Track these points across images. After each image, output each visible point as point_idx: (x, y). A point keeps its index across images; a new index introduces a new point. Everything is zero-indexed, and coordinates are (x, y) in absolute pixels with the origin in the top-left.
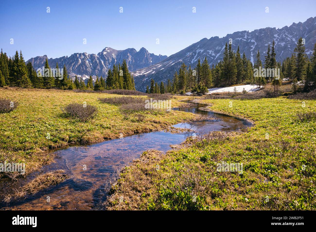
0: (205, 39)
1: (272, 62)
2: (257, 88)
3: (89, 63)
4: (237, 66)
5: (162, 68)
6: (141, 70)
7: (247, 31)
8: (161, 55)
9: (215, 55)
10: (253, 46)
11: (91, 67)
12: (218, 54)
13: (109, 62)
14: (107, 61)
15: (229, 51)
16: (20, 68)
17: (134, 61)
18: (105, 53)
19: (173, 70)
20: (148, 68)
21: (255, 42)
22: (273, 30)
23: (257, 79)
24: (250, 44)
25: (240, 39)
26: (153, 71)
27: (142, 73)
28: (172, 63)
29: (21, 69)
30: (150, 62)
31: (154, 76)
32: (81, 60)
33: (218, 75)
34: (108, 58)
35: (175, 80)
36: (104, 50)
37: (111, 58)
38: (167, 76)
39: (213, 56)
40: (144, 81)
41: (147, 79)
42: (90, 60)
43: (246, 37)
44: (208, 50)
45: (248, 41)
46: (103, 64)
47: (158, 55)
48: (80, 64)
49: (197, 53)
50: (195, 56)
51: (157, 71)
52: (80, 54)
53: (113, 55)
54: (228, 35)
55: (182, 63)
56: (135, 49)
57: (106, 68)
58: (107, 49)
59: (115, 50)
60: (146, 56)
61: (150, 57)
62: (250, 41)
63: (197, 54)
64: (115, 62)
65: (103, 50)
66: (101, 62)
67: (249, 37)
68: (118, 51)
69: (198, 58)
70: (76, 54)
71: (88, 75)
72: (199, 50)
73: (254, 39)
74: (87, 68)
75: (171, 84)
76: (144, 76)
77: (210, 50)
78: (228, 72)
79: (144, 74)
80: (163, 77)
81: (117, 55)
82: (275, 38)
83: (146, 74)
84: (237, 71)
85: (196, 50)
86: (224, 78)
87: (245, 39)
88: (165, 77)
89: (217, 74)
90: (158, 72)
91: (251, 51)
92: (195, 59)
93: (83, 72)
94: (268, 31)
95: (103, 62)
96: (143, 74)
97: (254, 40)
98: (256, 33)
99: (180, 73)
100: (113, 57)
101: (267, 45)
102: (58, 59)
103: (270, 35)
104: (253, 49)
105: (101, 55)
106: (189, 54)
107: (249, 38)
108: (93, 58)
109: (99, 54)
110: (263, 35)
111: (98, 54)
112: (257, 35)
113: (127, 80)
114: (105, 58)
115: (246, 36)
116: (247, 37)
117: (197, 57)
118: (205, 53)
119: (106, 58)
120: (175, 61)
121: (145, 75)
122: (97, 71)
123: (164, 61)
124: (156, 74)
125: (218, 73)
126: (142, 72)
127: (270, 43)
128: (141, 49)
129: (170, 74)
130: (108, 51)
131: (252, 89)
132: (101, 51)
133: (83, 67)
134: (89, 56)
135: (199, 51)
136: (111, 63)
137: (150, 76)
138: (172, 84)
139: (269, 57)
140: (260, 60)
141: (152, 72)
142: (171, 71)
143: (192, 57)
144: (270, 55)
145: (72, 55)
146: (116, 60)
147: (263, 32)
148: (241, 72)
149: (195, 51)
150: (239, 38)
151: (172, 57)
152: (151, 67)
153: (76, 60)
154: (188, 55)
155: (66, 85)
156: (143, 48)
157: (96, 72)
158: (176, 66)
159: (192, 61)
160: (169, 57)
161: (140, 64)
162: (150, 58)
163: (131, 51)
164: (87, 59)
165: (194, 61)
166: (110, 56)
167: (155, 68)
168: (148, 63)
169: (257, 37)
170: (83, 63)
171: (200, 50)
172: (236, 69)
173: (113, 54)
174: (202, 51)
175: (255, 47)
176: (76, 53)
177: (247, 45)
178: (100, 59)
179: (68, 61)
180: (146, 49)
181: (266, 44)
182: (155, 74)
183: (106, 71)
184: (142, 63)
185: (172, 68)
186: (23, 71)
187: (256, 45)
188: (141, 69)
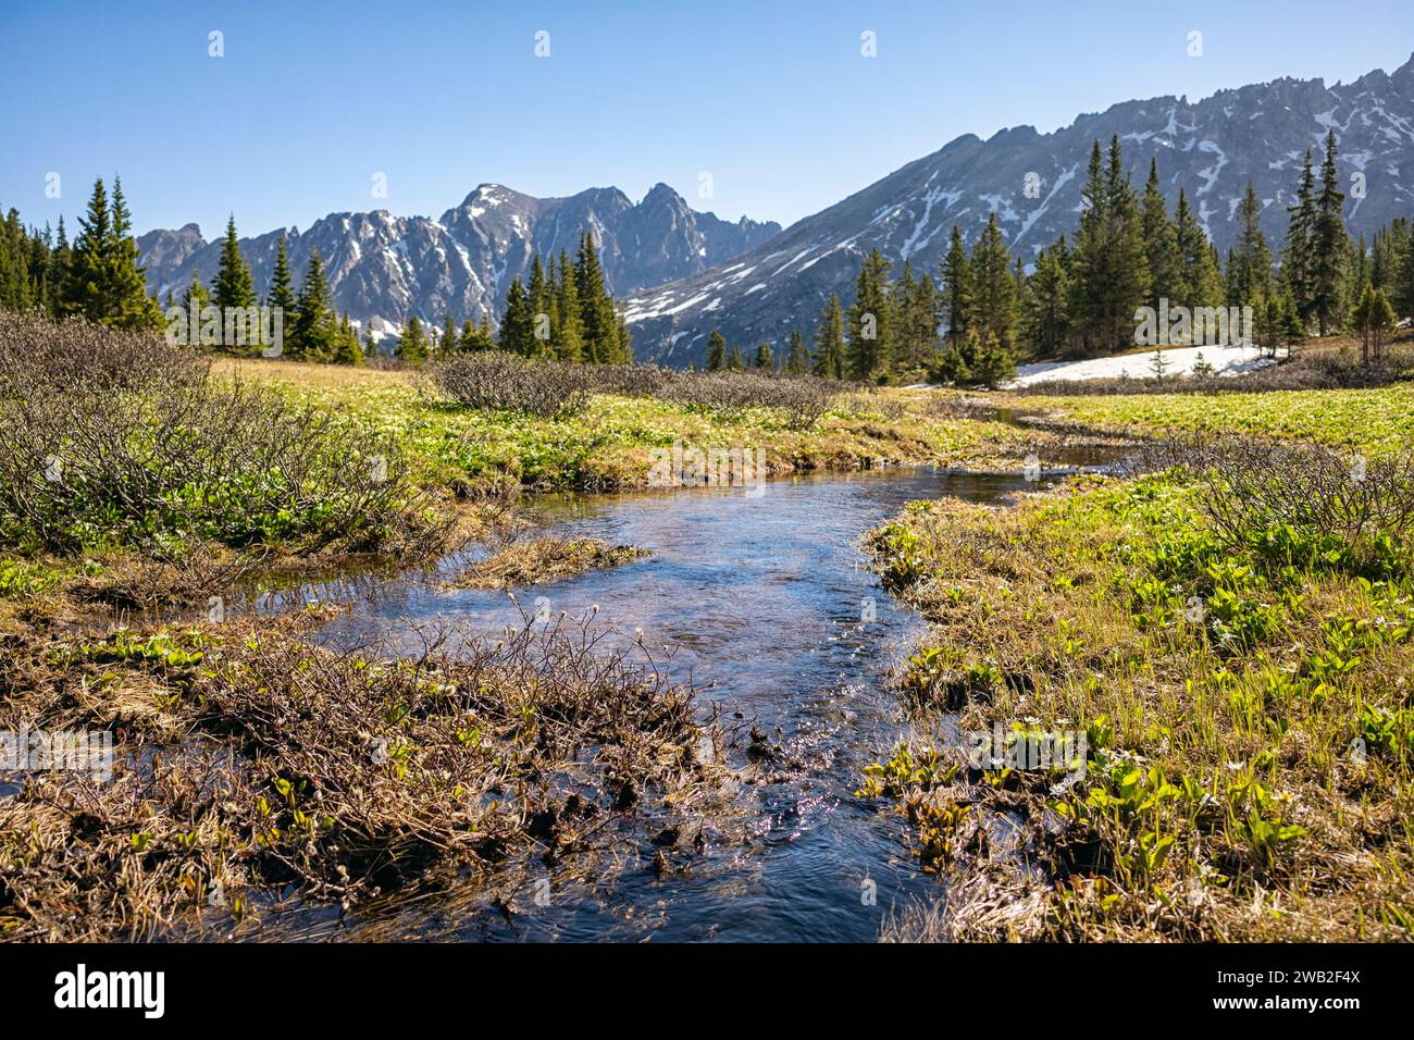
0: (967, 140)
1: (1326, 235)
2: (1261, 357)
3: (398, 260)
4: (1148, 255)
5: (753, 285)
6: (651, 293)
7: (1178, 99)
8: (752, 222)
9: (1016, 218)
10: (1209, 170)
11: (408, 281)
12: (1034, 212)
13: (495, 255)
14: (486, 249)
15: (1111, 183)
16: (112, 261)
17: (616, 248)
18: (476, 212)
19: (807, 293)
20: (688, 282)
21: (1219, 151)
22: (1310, 90)
23: (1261, 314)
24: (1192, 162)
25: (1141, 137)
26: (710, 299)
27: (658, 307)
28: (804, 259)
29: (119, 267)
30: (697, 253)
31: (718, 323)
32: (364, 247)
33: (1050, 300)
34: (491, 237)
35: (830, 335)
36: (473, 197)
37: (504, 237)
38: (779, 322)
39: (1008, 224)
40: (667, 350)
41: (679, 340)
42: (404, 247)
43: (1171, 129)
44: (984, 193)
45: (1184, 146)
46: (467, 265)
47: (736, 220)
48: (357, 265)
49: (929, 207)
50: (920, 226)
51: (732, 297)
52: (357, 220)
53: (517, 222)
54: (1082, 116)
55: (853, 259)
56: (621, 194)
57: (482, 283)
58: (484, 191)
59: (526, 196)
60: (674, 227)
61: (700, 228)
62: (1195, 148)
63: (927, 215)
64: (524, 252)
65: (467, 198)
66: (457, 255)
67: (1188, 129)
68: (541, 203)
69: (934, 233)
70: (336, 219)
71: (393, 319)
72: (940, 191)
73: (1216, 136)
74: (388, 287)
75: (806, 356)
76: (665, 323)
77: (994, 192)
78: (1105, 284)
79: (668, 312)
80: (759, 330)
81: (535, 220)
82: (1321, 129)
83: (676, 314)
84: (1150, 282)
85: (924, 195)
86: (1084, 314)
87: (1166, 136)
88: (771, 330)
89: (1048, 296)
90: (737, 303)
91: (1197, 194)
92: (920, 239)
93: (370, 306)
94: (1282, 99)
95: (465, 256)
96: (660, 311)
97: (1215, 141)
98: (1221, 108)
99: (860, 296)
100: (514, 233)
101: (1279, 165)
102: (253, 240)
103: (1292, 117)
104: (1209, 185)
105: (457, 220)
106: (889, 214)
107: (1189, 135)
108: (418, 236)
109: (447, 217)
110: (1256, 114)
111: (445, 216)
112: (1229, 115)
113: (601, 330)
114: (477, 235)
115: (1172, 123)
116: (1178, 128)
117: (930, 226)
118: (968, 209)
119: (482, 235)
120: (820, 251)
121: (671, 317)
122: (435, 297)
123: (766, 249)
124: (727, 311)
125: (1054, 293)
126: (657, 303)
127: (1294, 155)
128: (652, 192)
129: (793, 310)
130: (494, 202)
131: (1236, 363)
132: (457, 204)
133: (369, 280)
134: (399, 229)
135: (939, 199)
136: (505, 261)
137: (693, 321)
138: (814, 357)
139: (1307, 209)
140: (1258, 230)
141: (705, 303)
142: (800, 296)
143: (905, 227)
144: (1314, 204)
145: (319, 221)
146: (528, 247)
147: (1260, 102)
148: (1170, 287)
149: (918, 200)
150: (1141, 132)
151: (804, 231)
152: (701, 281)
153: (339, 248)
154: (884, 218)
155: (324, 344)
156: (661, 186)
157: (435, 305)
158: (824, 275)
159: (903, 245)
160: (790, 229)
161: (648, 264)
162: (696, 233)
163: (604, 200)
164: (392, 242)
165: (912, 248)
166: (499, 226)
167: (719, 285)
168: (688, 259)
169: (1230, 128)
170: (373, 261)
171: (943, 195)
172: (1145, 271)
173: (516, 218)
174: (953, 197)
175: (1219, 176)
176: (336, 212)
177: (1178, 169)
178: (454, 241)
179: (297, 250)
180: (676, 194)
181: (1275, 162)
182: (722, 314)
183: (483, 300)
184: (655, 261)
185: (805, 285)
186: (125, 276)
187: (1222, 168)
188: (653, 289)
